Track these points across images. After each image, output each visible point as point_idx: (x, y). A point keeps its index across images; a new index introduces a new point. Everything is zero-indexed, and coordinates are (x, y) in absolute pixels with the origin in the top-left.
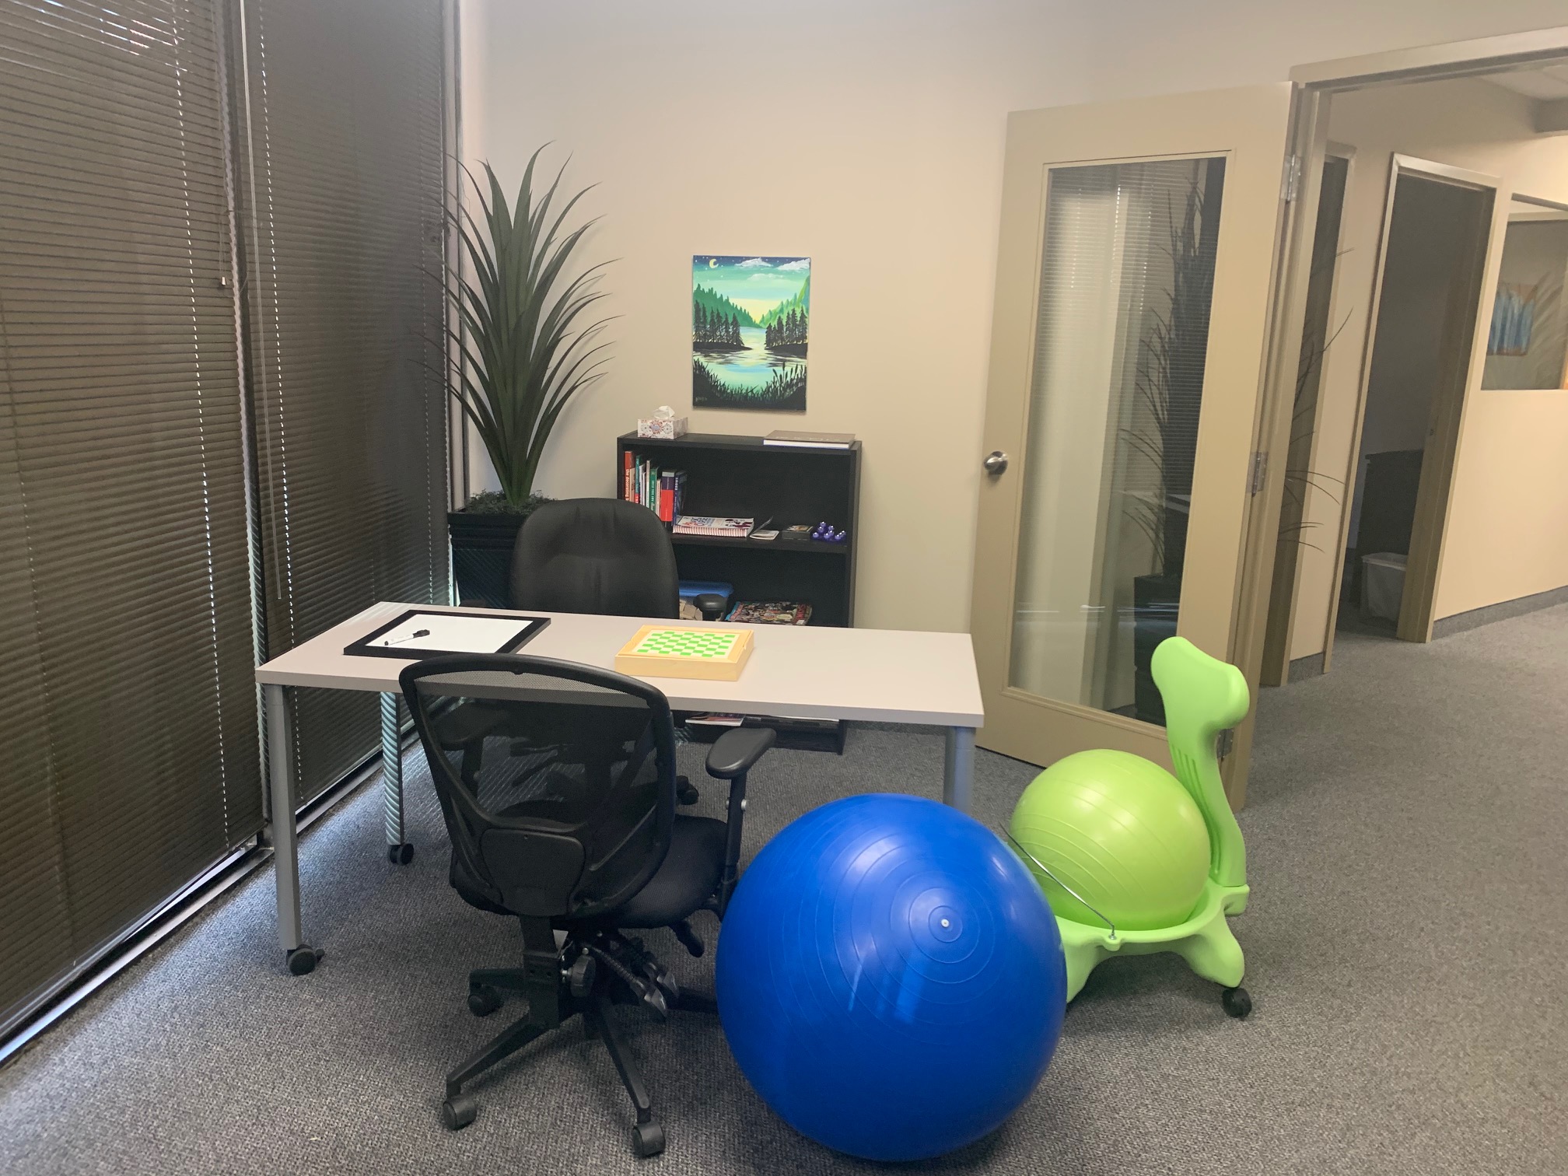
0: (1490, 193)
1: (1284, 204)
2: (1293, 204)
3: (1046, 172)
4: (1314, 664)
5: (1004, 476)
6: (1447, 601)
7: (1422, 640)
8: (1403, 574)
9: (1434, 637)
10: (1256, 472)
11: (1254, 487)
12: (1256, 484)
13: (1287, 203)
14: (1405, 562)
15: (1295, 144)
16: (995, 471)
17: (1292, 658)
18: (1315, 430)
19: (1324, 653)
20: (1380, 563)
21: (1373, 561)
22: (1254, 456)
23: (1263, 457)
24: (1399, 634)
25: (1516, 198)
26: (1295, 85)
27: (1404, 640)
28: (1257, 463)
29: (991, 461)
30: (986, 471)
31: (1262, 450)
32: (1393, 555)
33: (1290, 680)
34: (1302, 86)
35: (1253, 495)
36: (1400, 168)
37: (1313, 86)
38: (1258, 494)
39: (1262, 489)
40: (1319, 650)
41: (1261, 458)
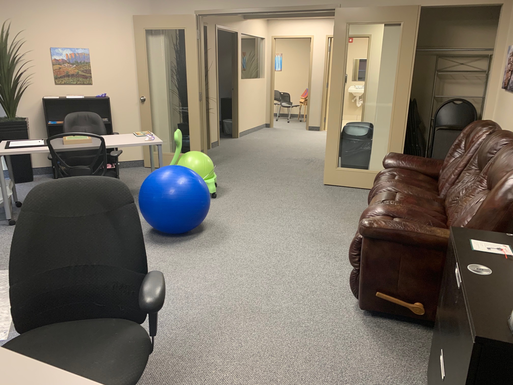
0: (237, 33)
1: (197, 39)
2: (199, 40)
3: (145, 30)
4: (216, 144)
5: (145, 102)
6: (242, 128)
7: (238, 138)
8: (232, 123)
9: (240, 137)
10: (200, 96)
11: (200, 100)
12: (201, 100)
13: (198, 39)
14: (232, 121)
15: (198, 27)
16: (143, 101)
17: (212, 143)
18: (209, 88)
19: (218, 141)
20: (226, 121)
21: (225, 121)
22: (199, 93)
23: (201, 93)
24: (233, 137)
25: (242, 34)
26: (196, 15)
27: (234, 138)
28: (200, 95)
29: (142, 98)
30: (141, 101)
31: (201, 92)
32: (229, 119)
33: (212, 147)
34: (197, 15)
35: (200, 101)
36: (218, 28)
37: (199, 15)
38: (201, 101)
39: (202, 100)
40: (217, 140)
41: (201, 94)
